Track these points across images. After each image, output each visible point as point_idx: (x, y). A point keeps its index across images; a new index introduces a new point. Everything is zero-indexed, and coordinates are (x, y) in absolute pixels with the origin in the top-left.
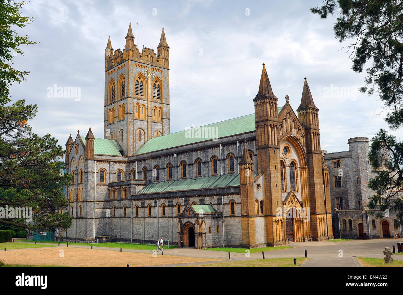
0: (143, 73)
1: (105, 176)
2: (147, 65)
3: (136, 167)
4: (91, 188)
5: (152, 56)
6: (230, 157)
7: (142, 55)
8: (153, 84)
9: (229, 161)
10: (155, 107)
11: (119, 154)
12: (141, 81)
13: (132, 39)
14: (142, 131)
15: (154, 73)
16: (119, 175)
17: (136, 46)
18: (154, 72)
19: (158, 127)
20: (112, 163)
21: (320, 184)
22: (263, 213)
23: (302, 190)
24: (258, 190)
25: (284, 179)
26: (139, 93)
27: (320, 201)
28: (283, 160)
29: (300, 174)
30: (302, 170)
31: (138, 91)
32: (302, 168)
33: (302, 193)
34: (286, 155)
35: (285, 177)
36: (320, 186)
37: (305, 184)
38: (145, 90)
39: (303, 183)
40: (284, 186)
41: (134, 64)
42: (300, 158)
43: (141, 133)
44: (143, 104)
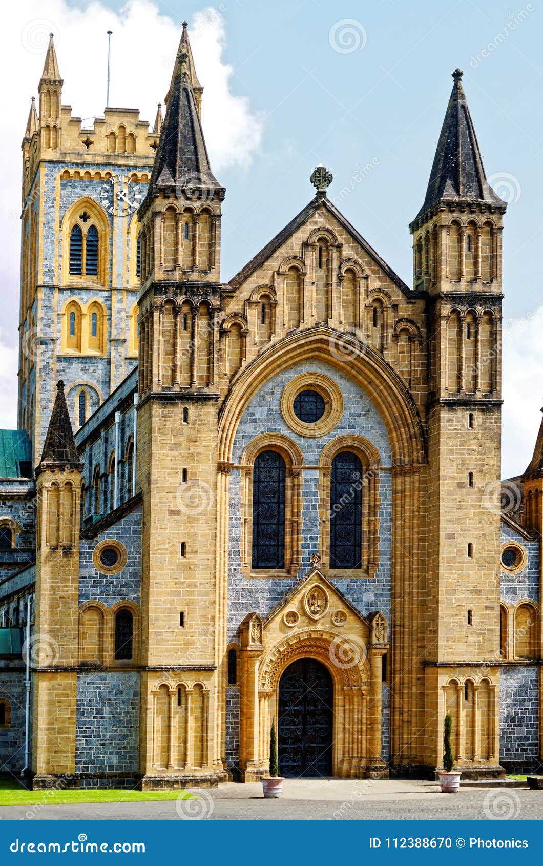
0: (96, 197)
5: (131, 135)
7: (91, 137)
8: (134, 231)
12: (93, 228)
13: (53, 88)
14: (90, 393)
15: (140, 192)
17: (68, 109)
18: (136, 188)
21: (479, 537)
22: (129, 657)
23: (394, 565)
24: (110, 570)
25: (288, 522)
26: (84, 266)
27: (470, 612)
28: (286, 446)
29: (389, 497)
30: (399, 479)
31: (80, 260)
32: (396, 471)
33: (393, 579)
34: (313, 424)
35: (293, 515)
36: (474, 547)
37: (407, 540)
38: (103, 254)
39: (398, 538)
40: (288, 551)
41: (61, 173)
42: (390, 431)
43: (88, 397)
44: (95, 304)
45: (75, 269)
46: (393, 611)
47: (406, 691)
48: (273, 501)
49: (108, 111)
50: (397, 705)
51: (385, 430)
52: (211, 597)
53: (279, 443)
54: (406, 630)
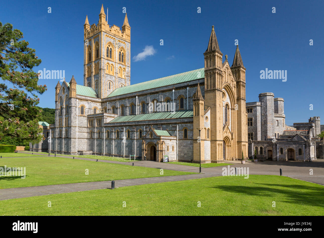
0: (112, 42)
1: (84, 110)
2: (115, 38)
3: (107, 105)
4: (74, 118)
5: (118, 32)
6: (180, 98)
7: (111, 30)
8: (119, 52)
9: (180, 101)
10: (120, 67)
11: (95, 96)
12: (111, 48)
14: (111, 83)
15: (120, 44)
16: (95, 110)
19: (122, 81)
20: (90, 102)
24: (207, 121)
26: (109, 56)
30: (232, 110)
38: (113, 54)
41: (106, 35)
43: (111, 84)
44: (112, 64)
45: (107, 56)
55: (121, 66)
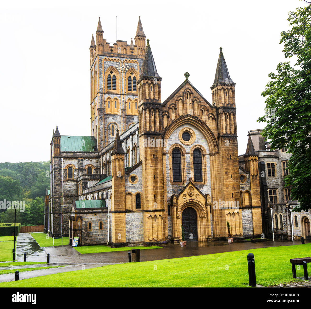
0: (115, 66)
1: (73, 172)
2: (119, 58)
3: (101, 162)
4: (58, 184)
5: (125, 48)
7: (113, 49)
8: (127, 77)
10: (130, 99)
11: (92, 149)
12: (114, 76)
13: (100, 33)
15: (128, 66)
16: (89, 170)
17: (105, 40)
18: (127, 64)
20: (81, 159)
21: (233, 173)
22: (140, 208)
23: (211, 180)
24: (133, 183)
25: (182, 169)
26: (112, 87)
27: (232, 193)
28: (181, 147)
29: (209, 162)
30: (211, 157)
31: (111, 85)
32: (211, 155)
33: (211, 185)
34: (187, 141)
35: (183, 167)
36: (233, 175)
37: (215, 174)
38: (118, 84)
39: (212, 173)
40: (183, 177)
41: (104, 59)
42: (208, 144)
43: (114, 127)
44: (116, 99)
46: (212, 193)
47: (217, 216)
48: (178, 163)
49: (118, 41)
50: (215, 220)
51: (207, 143)
52: (163, 190)
53: (178, 146)
54: (216, 199)
55: (131, 97)
